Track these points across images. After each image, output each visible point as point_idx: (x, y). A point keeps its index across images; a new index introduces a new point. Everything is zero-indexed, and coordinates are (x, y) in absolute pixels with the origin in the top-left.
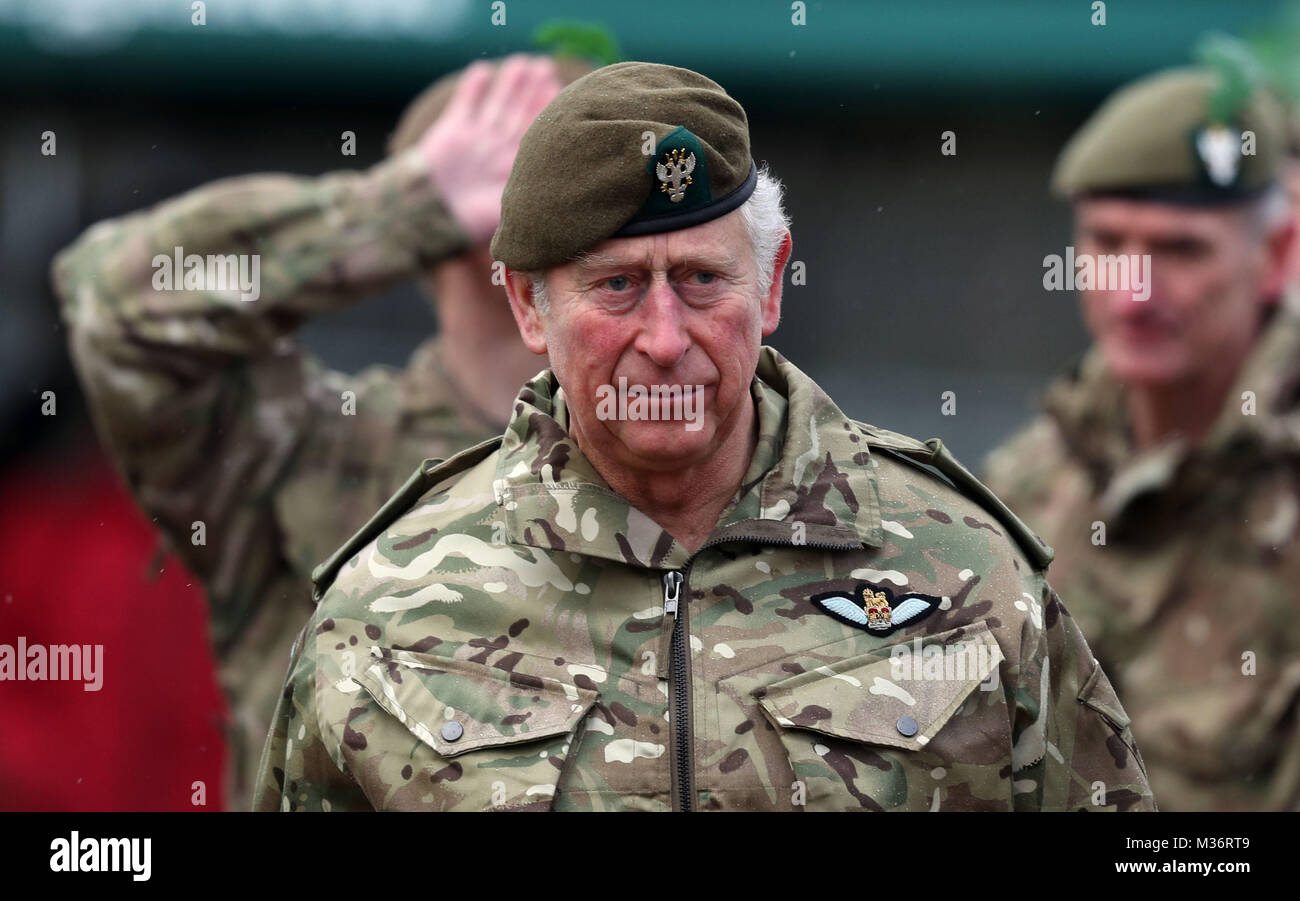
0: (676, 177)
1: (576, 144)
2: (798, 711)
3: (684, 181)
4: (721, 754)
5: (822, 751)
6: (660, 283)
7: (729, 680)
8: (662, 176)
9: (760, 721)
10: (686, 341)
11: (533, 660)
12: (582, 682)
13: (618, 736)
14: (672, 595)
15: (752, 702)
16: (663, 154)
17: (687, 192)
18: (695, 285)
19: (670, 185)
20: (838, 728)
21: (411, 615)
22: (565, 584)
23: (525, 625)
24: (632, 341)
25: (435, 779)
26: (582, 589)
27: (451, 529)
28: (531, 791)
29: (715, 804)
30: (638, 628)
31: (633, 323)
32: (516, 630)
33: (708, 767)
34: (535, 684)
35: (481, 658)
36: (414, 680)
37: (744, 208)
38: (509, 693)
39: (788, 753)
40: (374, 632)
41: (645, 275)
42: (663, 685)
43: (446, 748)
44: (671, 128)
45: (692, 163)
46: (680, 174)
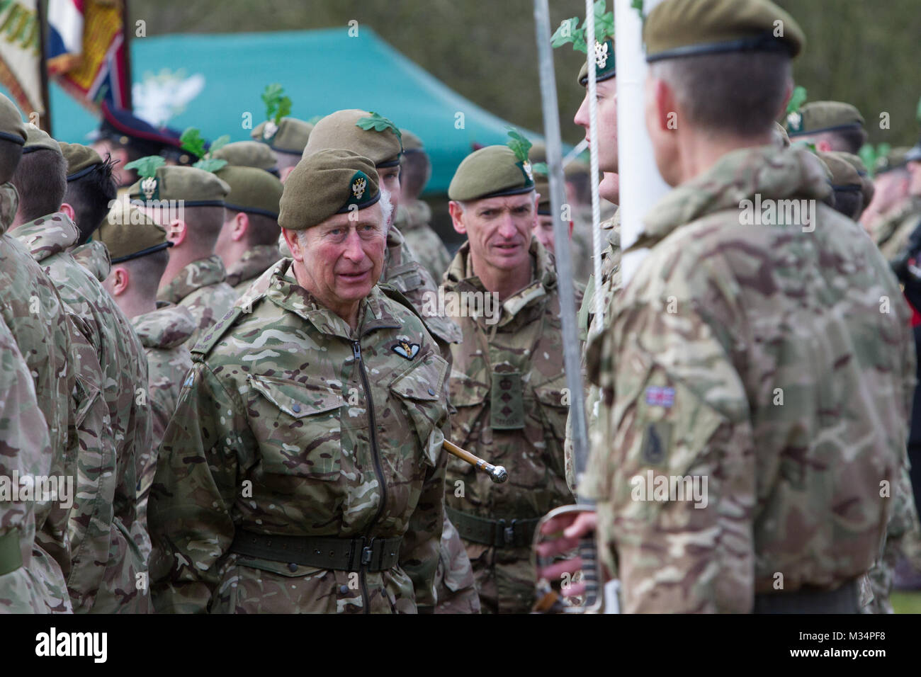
0: (359, 189)
1: (318, 179)
2: (406, 391)
3: (361, 191)
4: (382, 411)
6: (353, 231)
7: (380, 382)
8: (354, 189)
10: (363, 254)
11: (313, 379)
12: (333, 386)
13: (351, 406)
14: (357, 351)
15: (389, 389)
16: (354, 181)
17: (362, 195)
18: (364, 231)
19: (357, 192)
20: (417, 396)
21: (259, 361)
22: (317, 348)
23: (307, 364)
24: (342, 254)
25: (291, 427)
26: (324, 349)
27: (267, 328)
28: (332, 431)
29: (383, 431)
30: (347, 364)
31: (343, 247)
32: (303, 367)
33: (379, 415)
34: (317, 389)
35: (292, 378)
36: (275, 388)
37: (380, 201)
38: (309, 392)
39: (405, 406)
40: (246, 369)
41: (346, 228)
42: (361, 387)
43: (296, 415)
44: (356, 171)
45: (364, 184)
46: (360, 188)
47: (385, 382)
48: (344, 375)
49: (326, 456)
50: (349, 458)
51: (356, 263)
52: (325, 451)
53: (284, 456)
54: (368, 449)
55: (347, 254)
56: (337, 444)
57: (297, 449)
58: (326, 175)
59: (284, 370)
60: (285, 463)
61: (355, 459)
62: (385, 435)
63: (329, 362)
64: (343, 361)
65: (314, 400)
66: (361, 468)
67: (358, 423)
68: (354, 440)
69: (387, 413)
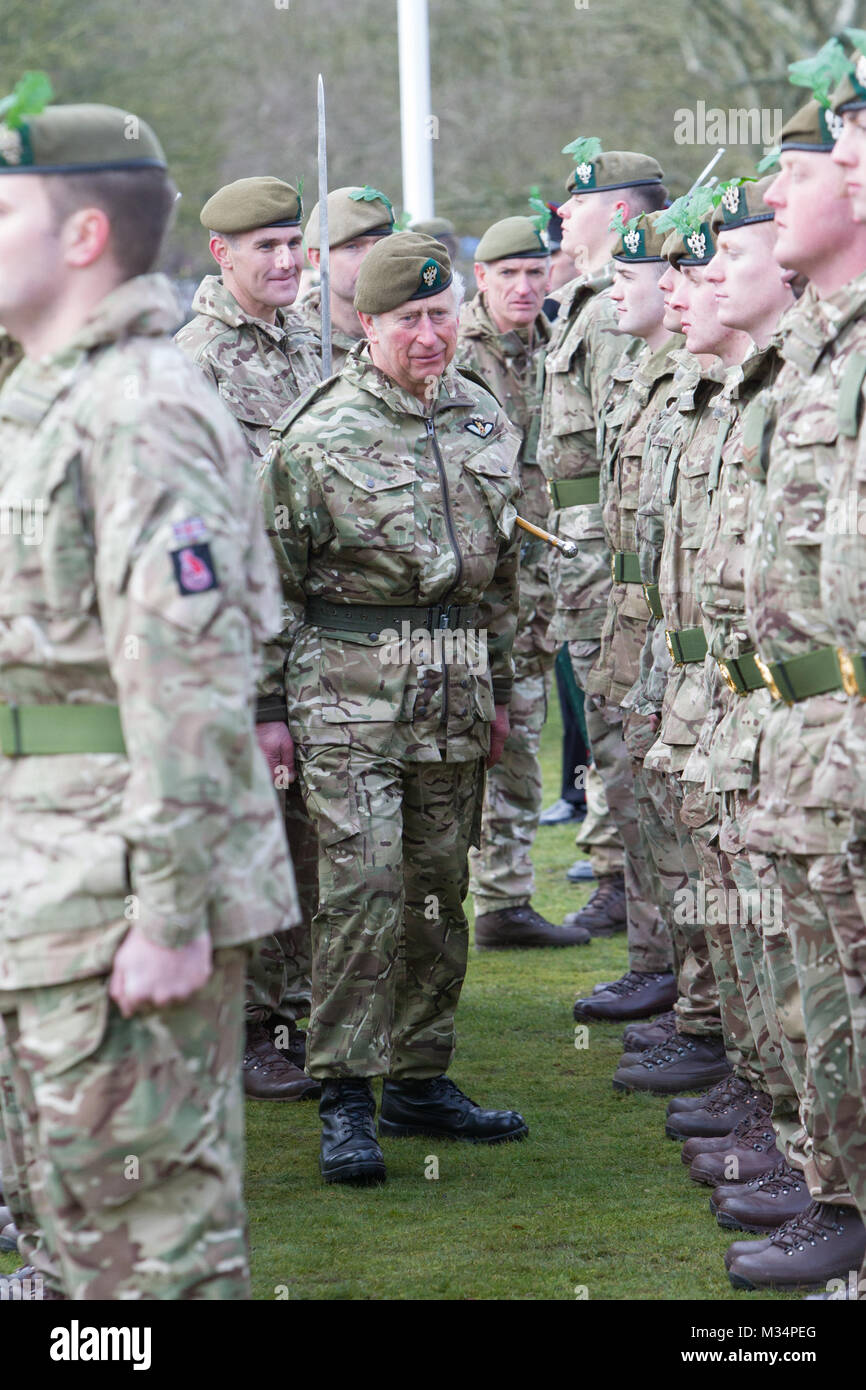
0: (430, 277)
1: (390, 267)
2: (478, 468)
3: (432, 278)
4: (456, 486)
6: (425, 317)
7: (454, 458)
8: (425, 277)
10: (435, 337)
11: (387, 456)
12: (407, 463)
13: (425, 481)
14: (430, 428)
16: (425, 270)
17: (432, 283)
18: (436, 316)
19: (428, 280)
20: (488, 472)
21: (335, 439)
22: (391, 426)
23: (381, 442)
24: (415, 339)
25: (365, 501)
26: (398, 427)
27: (341, 406)
28: (405, 505)
29: (457, 505)
30: (421, 441)
31: (414, 332)
32: (377, 444)
33: (453, 491)
34: (391, 465)
35: (366, 455)
36: (349, 464)
37: (452, 285)
38: (383, 468)
39: (478, 482)
40: (321, 446)
41: (419, 314)
42: (434, 462)
43: (370, 490)
44: (427, 259)
45: (435, 271)
46: (431, 276)
47: (458, 459)
48: (417, 451)
49: (399, 528)
50: (423, 531)
51: (429, 348)
52: (398, 524)
53: (358, 530)
54: (443, 522)
55: (420, 339)
56: (410, 517)
57: (372, 523)
58: (397, 263)
59: (358, 447)
60: (360, 536)
61: (429, 532)
62: (458, 509)
63: (402, 439)
64: (416, 438)
65: (388, 476)
66: (434, 541)
67: (430, 498)
68: (428, 514)
69: (460, 488)
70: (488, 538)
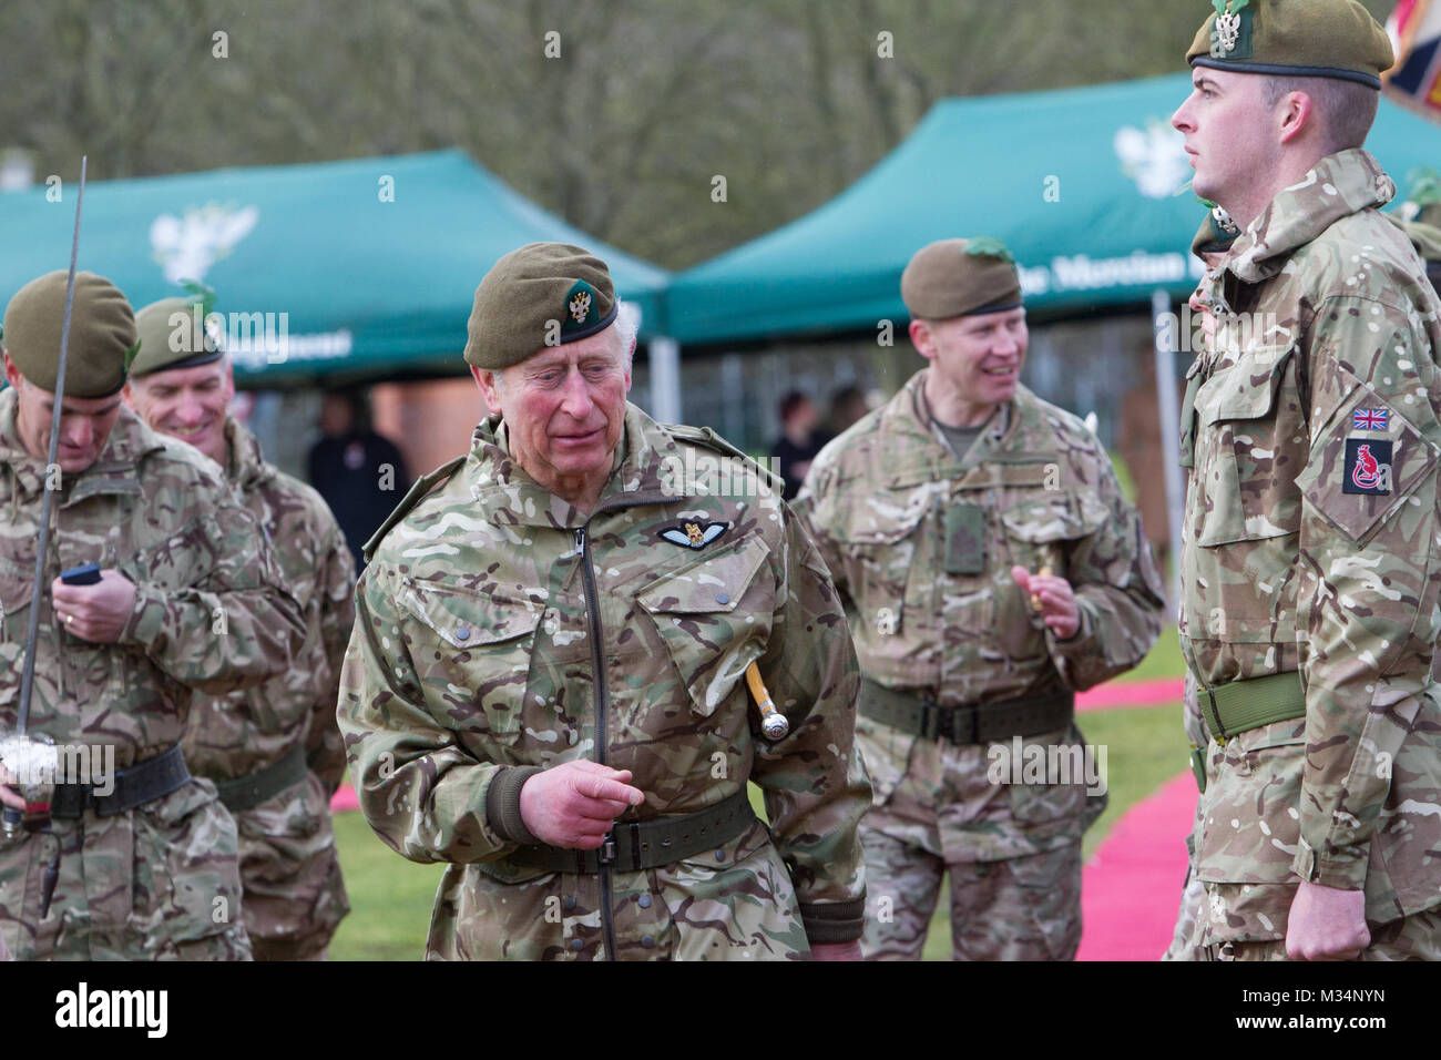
0: (580, 309)
2: (660, 602)
3: (585, 310)
4: (617, 635)
5: (677, 621)
6: (574, 372)
7: (619, 589)
8: (573, 309)
9: (637, 611)
10: (590, 404)
11: (505, 588)
12: (535, 599)
13: (559, 628)
14: (580, 543)
15: (632, 600)
16: (572, 297)
17: (586, 317)
19: (577, 314)
20: (685, 608)
21: (427, 559)
22: (517, 541)
23: (498, 565)
24: (558, 408)
25: (455, 661)
26: (528, 542)
27: (452, 510)
28: (515, 669)
29: (617, 663)
30: (561, 563)
31: (558, 395)
32: (492, 569)
33: (611, 642)
34: (507, 602)
35: (472, 586)
36: (435, 601)
37: (615, 322)
38: (492, 608)
39: (657, 626)
40: (404, 569)
41: (564, 367)
42: (582, 597)
43: (460, 644)
44: (576, 280)
45: (588, 300)
46: (581, 307)
47: (627, 590)
48: (552, 579)
49: (501, 707)
50: (548, 708)
51: (580, 420)
52: (499, 700)
53: (448, 703)
54: (589, 692)
55: (565, 407)
56: (522, 688)
57: (468, 693)
58: (529, 288)
59: (459, 572)
60: (450, 712)
61: (558, 709)
62: (619, 670)
63: (530, 562)
64: (552, 560)
65: (494, 620)
66: (571, 721)
67: (570, 655)
68: (558, 679)
69: (626, 634)
70: (670, 714)
